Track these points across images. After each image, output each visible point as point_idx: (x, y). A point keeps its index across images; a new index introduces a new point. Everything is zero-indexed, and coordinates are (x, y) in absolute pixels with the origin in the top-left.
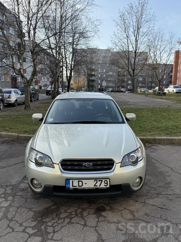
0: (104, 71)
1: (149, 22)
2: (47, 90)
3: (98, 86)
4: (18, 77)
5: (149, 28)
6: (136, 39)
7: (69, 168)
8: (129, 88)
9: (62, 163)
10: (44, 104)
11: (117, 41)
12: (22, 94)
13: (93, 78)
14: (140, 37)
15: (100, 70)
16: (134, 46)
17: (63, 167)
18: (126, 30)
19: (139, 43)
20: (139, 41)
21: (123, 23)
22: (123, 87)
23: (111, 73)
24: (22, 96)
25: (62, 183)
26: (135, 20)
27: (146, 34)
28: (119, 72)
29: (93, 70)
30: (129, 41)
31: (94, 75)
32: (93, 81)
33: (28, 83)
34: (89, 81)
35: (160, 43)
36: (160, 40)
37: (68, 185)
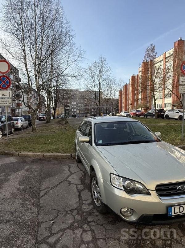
0: (76, 103)
1: (107, 72)
2: (39, 117)
3: (72, 113)
4: (16, 109)
5: (107, 76)
6: (99, 83)
7: (165, 193)
8: (92, 114)
9: (157, 188)
10: (43, 127)
11: (87, 84)
12: (26, 121)
13: (68, 108)
14: (102, 81)
15: (72, 103)
16: (99, 87)
17: (159, 193)
18: (92, 77)
19: (101, 85)
20: (102, 83)
21: (90, 72)
22: (88, 113)
23: (80, 105)
24: (26, 122)
25: (163, 211)
26: (98, 71)
27: (105, 80)
28: (85, 104)
29: (68, 103)
30: (95, 84)
31: (69, 106)
32: (69, 110)
33: (34, 112)
34: (65, 110)
35: (113, 85)
36: (113, 84)
37: (170, 213)
